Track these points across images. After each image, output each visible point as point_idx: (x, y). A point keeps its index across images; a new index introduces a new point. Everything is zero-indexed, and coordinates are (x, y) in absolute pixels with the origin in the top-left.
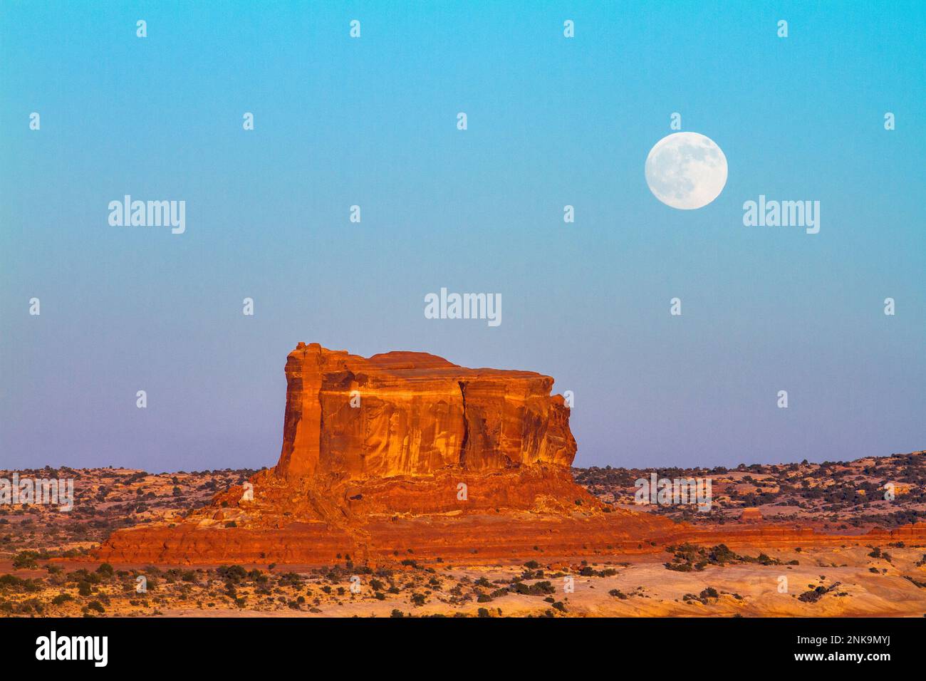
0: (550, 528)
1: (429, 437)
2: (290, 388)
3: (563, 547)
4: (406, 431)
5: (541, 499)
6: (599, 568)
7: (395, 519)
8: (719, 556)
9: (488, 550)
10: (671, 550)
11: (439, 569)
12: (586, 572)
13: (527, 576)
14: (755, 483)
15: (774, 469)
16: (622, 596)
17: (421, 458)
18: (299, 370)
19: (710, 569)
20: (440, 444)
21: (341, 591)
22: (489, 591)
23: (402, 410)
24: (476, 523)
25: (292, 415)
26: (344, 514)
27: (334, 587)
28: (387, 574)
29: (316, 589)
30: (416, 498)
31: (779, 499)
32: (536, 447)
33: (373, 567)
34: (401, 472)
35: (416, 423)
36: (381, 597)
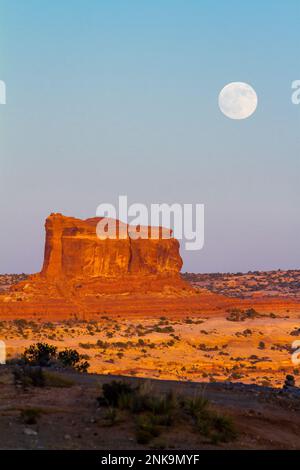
0: (171, 301)
1: (113, 258)
2: (47, 234)
3: (178, 310)
4: (103, 255)
5: (166, 287)
6: (195, 320)
7: (98, 297)
8: (251, 314)
9: (142, 312)
10: (228, 311)
11: (119, 320)
12: (189, 322)
13: (161, 324)
14: (256, 280)
15: (265, 273)
16: (206, 333)
17: (110, 268)
18: (51, 226)
19: (247, 320)
20: (118, 261)
21: (73, 332)
22: (143, 331)
23: (101, 245)
24: (136, 299)
25: (48, 248)
26: (73, 294)
27: (70, 329)
28: (95, 323)
29: (61, 330)
30: (107, 287)
31: (268, 288)
32: (164, 262)
33: (88, 319)
34: (100, 275)
35: (107, 251)
36: (92, 334)
